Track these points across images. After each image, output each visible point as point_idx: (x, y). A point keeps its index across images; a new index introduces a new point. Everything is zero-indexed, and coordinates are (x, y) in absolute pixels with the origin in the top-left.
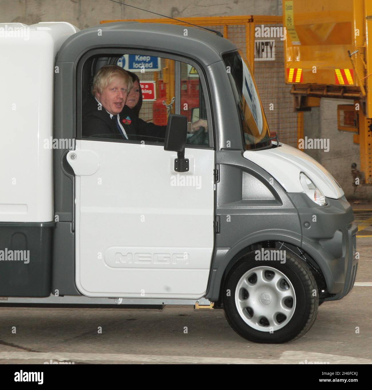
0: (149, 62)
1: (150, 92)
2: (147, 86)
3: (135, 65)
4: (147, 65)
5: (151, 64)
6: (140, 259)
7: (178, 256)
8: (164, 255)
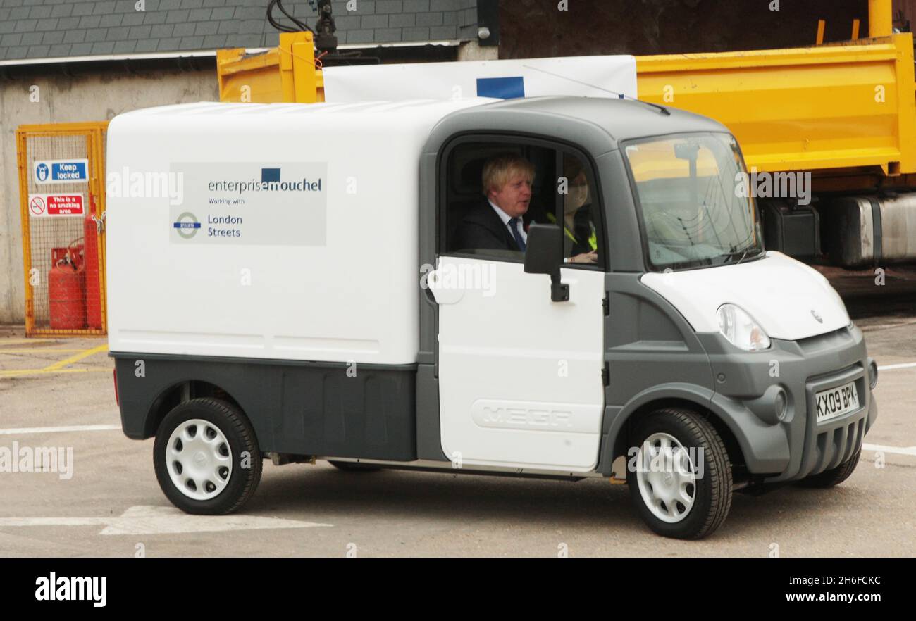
0: (75, 172)
1: (78, 206)
2: (74, 200)
3: (59, 175)
4: (73, 175)
5: (78, 173)
6: (514, 417)
7: (558, 414)
8: (541, 413)
